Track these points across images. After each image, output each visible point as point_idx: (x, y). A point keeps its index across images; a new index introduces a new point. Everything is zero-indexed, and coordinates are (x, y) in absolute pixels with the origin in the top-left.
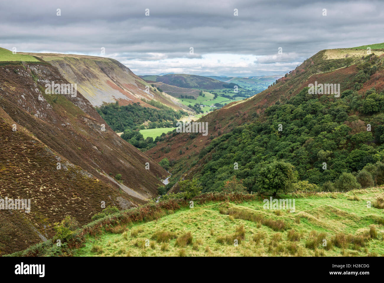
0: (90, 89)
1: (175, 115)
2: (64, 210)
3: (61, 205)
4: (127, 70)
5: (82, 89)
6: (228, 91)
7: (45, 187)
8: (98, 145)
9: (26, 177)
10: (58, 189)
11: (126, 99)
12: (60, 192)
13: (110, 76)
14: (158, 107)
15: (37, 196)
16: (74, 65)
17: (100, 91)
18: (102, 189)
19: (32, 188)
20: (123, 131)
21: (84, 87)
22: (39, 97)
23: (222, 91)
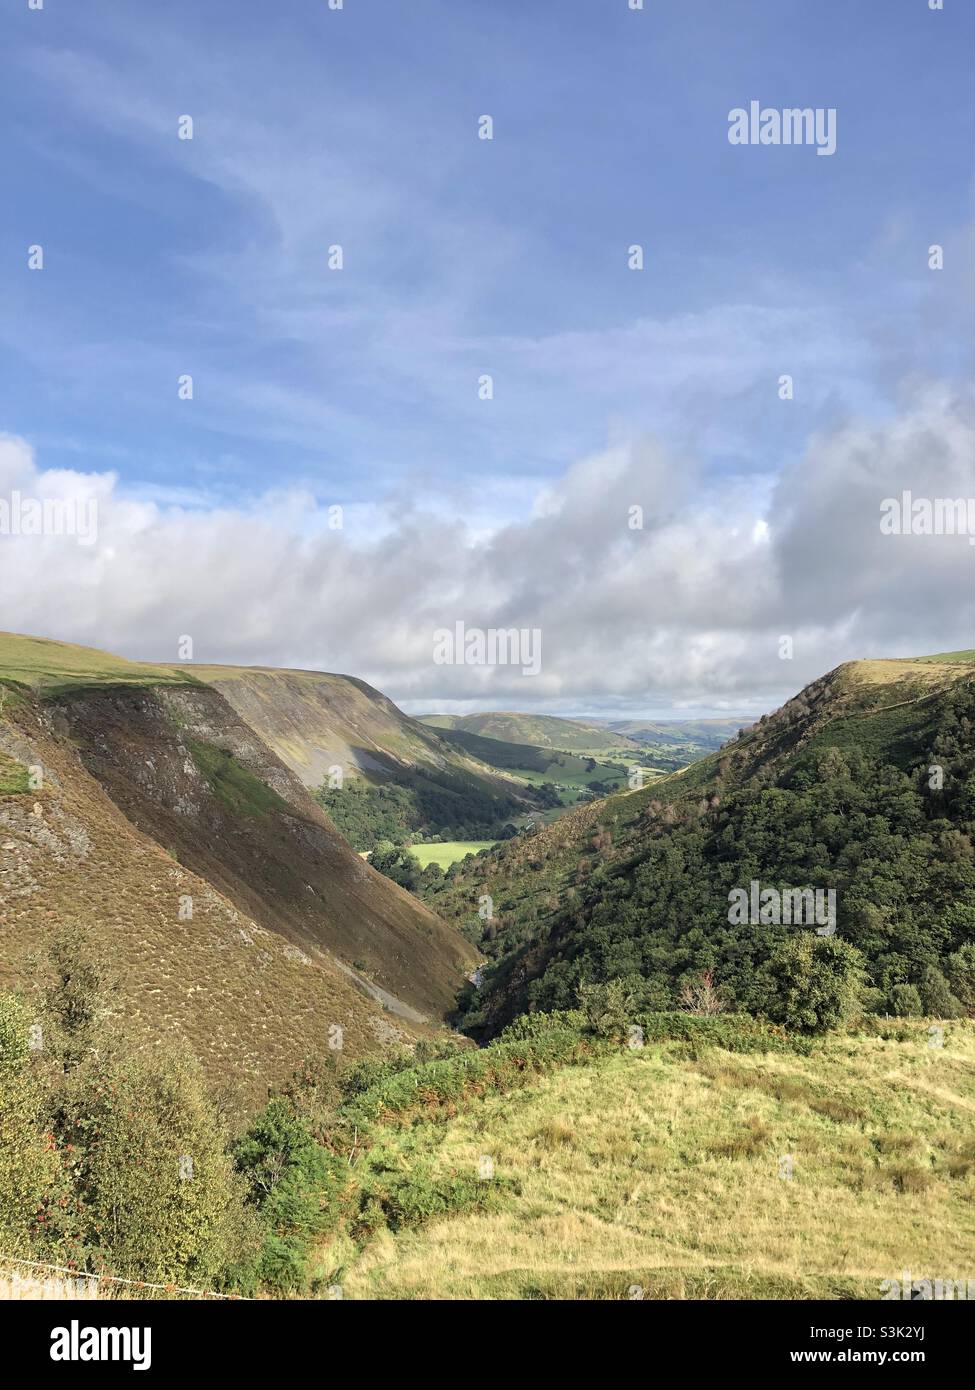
0: (298, 746)
1: (496, 810)
2: (241, 1047)
3: (234, 1035)
4: (385, 703)
5: (280, 746)
6: (619, 754)
7: (199, 988)
8: (315, 883)
9: (158, 962)
10: (230, 994)
11: (380, 770)
12: (235, 1001)
13: (345, 716)
14: (455, 789)
15: (178, 1009)
16: (265, 690)
17: (320, 752)
18: (333, 994)
19: (171, 989)
20: (372, 846)
21: (284, 743)
22: (186, 767)
23: (605, 752)
